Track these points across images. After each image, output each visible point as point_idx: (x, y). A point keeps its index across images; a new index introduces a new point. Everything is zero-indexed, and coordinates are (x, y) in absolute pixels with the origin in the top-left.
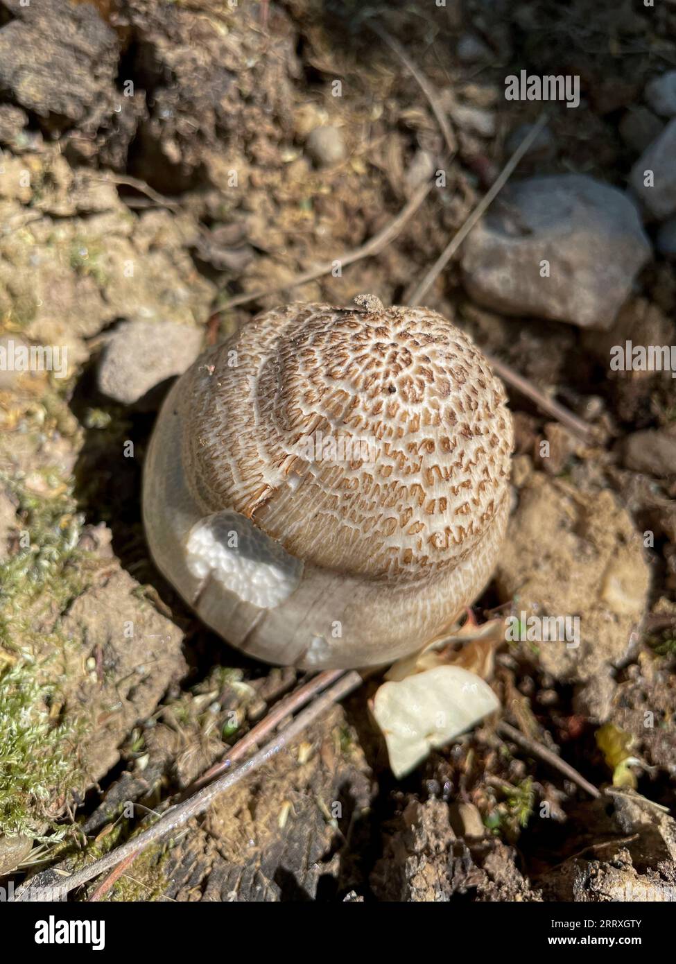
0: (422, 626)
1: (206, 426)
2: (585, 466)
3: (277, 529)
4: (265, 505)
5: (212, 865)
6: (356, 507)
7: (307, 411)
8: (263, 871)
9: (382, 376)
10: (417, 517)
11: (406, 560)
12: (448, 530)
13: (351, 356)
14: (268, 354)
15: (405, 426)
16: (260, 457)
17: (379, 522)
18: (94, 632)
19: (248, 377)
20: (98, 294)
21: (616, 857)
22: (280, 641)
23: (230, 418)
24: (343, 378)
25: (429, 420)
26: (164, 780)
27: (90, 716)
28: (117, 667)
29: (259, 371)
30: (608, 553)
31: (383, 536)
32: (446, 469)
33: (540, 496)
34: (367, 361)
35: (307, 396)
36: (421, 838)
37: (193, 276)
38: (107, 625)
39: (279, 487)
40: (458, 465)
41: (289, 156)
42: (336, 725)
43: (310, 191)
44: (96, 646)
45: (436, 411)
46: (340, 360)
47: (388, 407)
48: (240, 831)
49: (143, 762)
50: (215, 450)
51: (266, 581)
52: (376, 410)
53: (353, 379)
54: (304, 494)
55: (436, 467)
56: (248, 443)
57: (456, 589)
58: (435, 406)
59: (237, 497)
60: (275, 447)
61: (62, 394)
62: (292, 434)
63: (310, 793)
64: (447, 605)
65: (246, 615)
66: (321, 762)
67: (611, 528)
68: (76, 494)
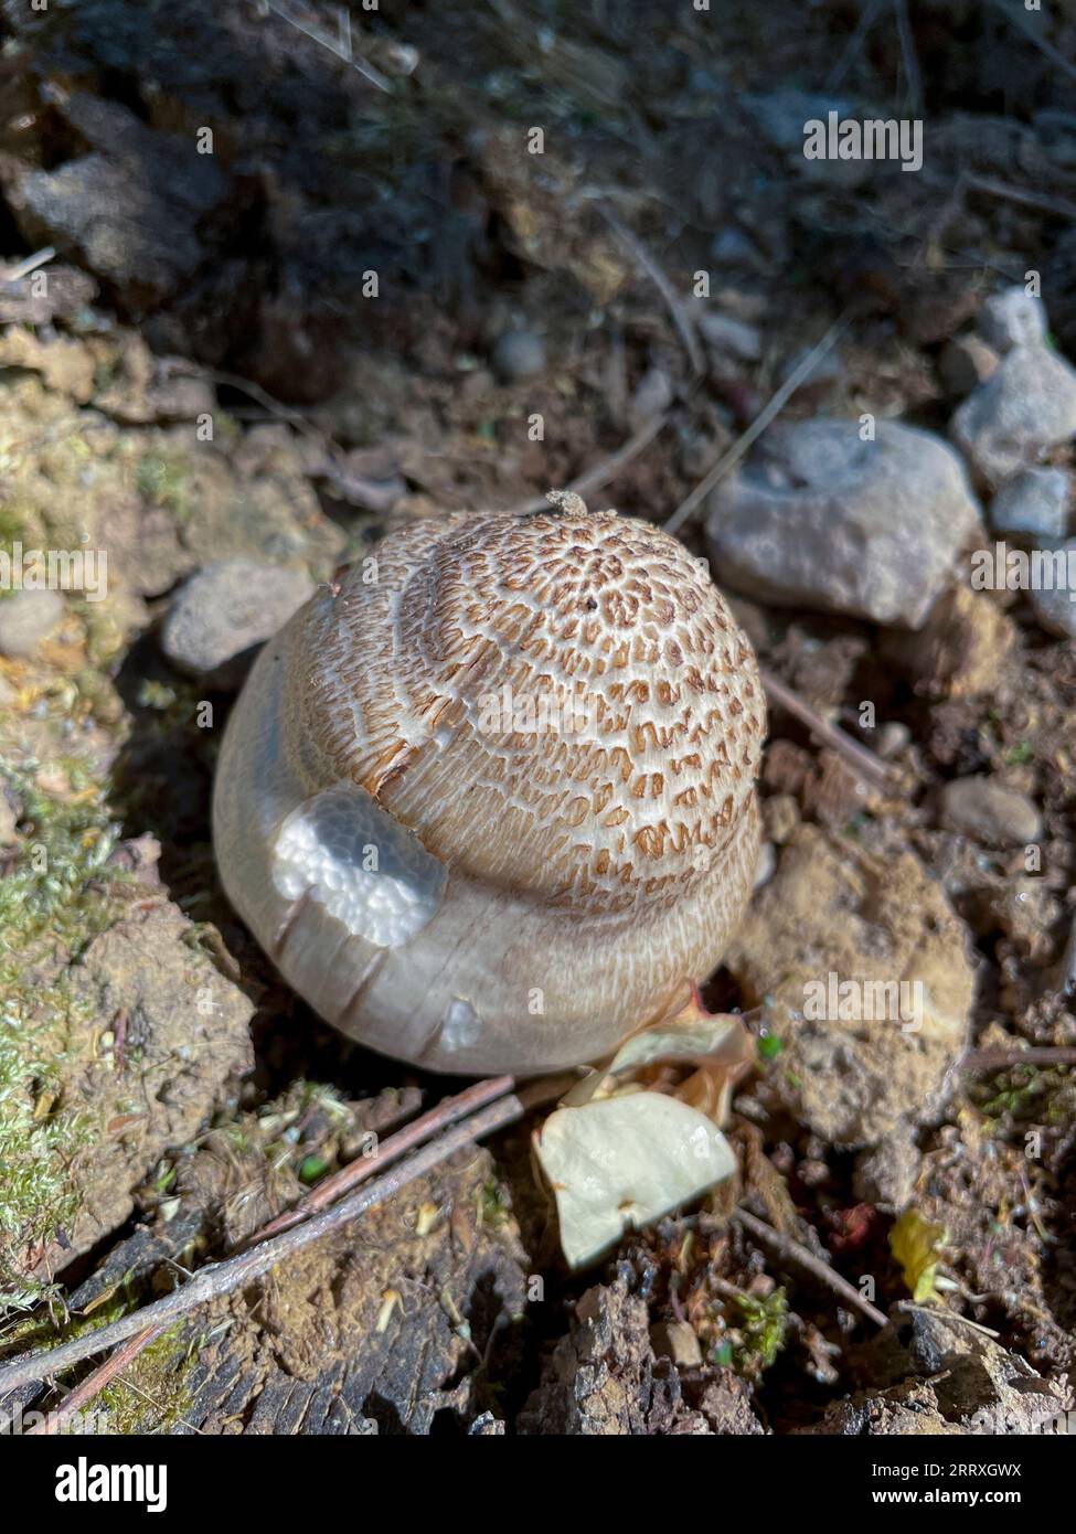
0: (620, 998)
1: (322, 659)
2: (880, 824)
3: (413, 810)
4: (398, 776)
5: (264, 1382)
6: (530, 778)
7: (469, 635)
8: (346, 1397)
9: (579, 588)
10: (619, 800)
11: (600, 869)
12: (663, 824)
13: (537, 562)
14: (419, 564)
15: (607, 659)
16: (397, 699)
17: (563, 805)
18: (117, 989)
19: (389, 592)
20: (174, 535)
21: (912, 1395)
22: (405, 1007)
23: (359, 645)
24: (523, 589)
25: (643, 653)
26: (200, 1242)
27: (98, 1115)
28: (147, 1046)
29: (404, 586)
30: (910, 944)
31: (568, 826)
32: (663, 730)
33: (810, 856)
34: (558, 568)
35: (471, 611)
36: (602, 1337)
37: (315, 516)
38: (139, 983)
39: (422, 748)
40: (682, 728)
41: (466, 364)
42: (480, 1181)
43: (493, 413)
44: (118, 1015)
45: (652, 641)
46: (522, 565)
47: (585, 629)
48: (315, 1324)
49: (171, 1208)
50: (332, 692)
51: (390, 903)
52: (567, 633)
53: (537, 591)
54: (456, 755)
55: (649, 725)
56: (380, 679)
57: (674, 942)
58: (651, 634)
59: (358, 758)
60: (419, 685)
61: (104, 669)
62: (444, 666)
63: (431, 1283)
64: (660, 966)
65: (354, 958)
66: (451, 1235)
67: (916, 908)
68: (111, 800)
